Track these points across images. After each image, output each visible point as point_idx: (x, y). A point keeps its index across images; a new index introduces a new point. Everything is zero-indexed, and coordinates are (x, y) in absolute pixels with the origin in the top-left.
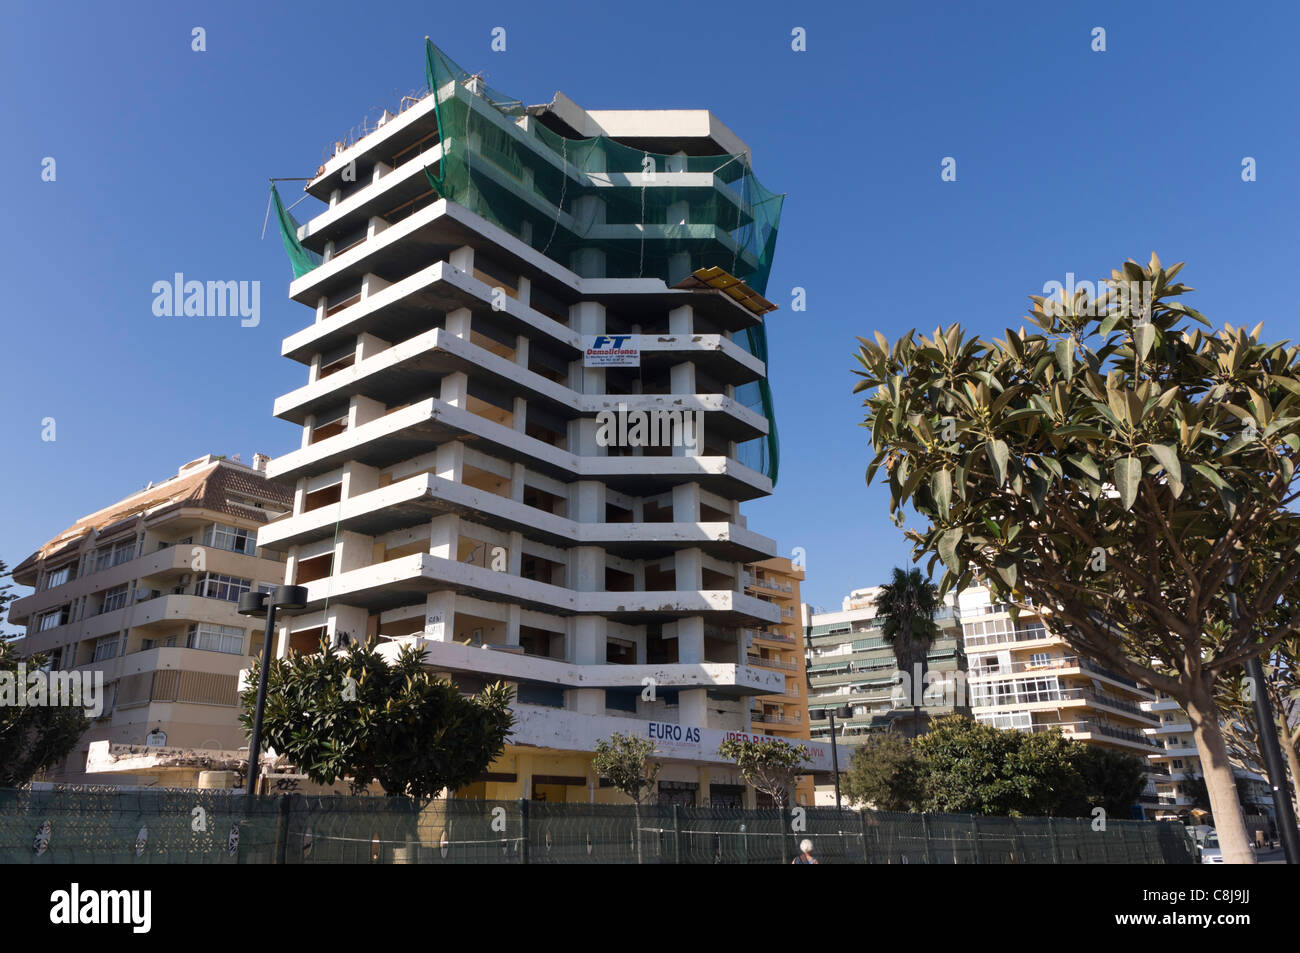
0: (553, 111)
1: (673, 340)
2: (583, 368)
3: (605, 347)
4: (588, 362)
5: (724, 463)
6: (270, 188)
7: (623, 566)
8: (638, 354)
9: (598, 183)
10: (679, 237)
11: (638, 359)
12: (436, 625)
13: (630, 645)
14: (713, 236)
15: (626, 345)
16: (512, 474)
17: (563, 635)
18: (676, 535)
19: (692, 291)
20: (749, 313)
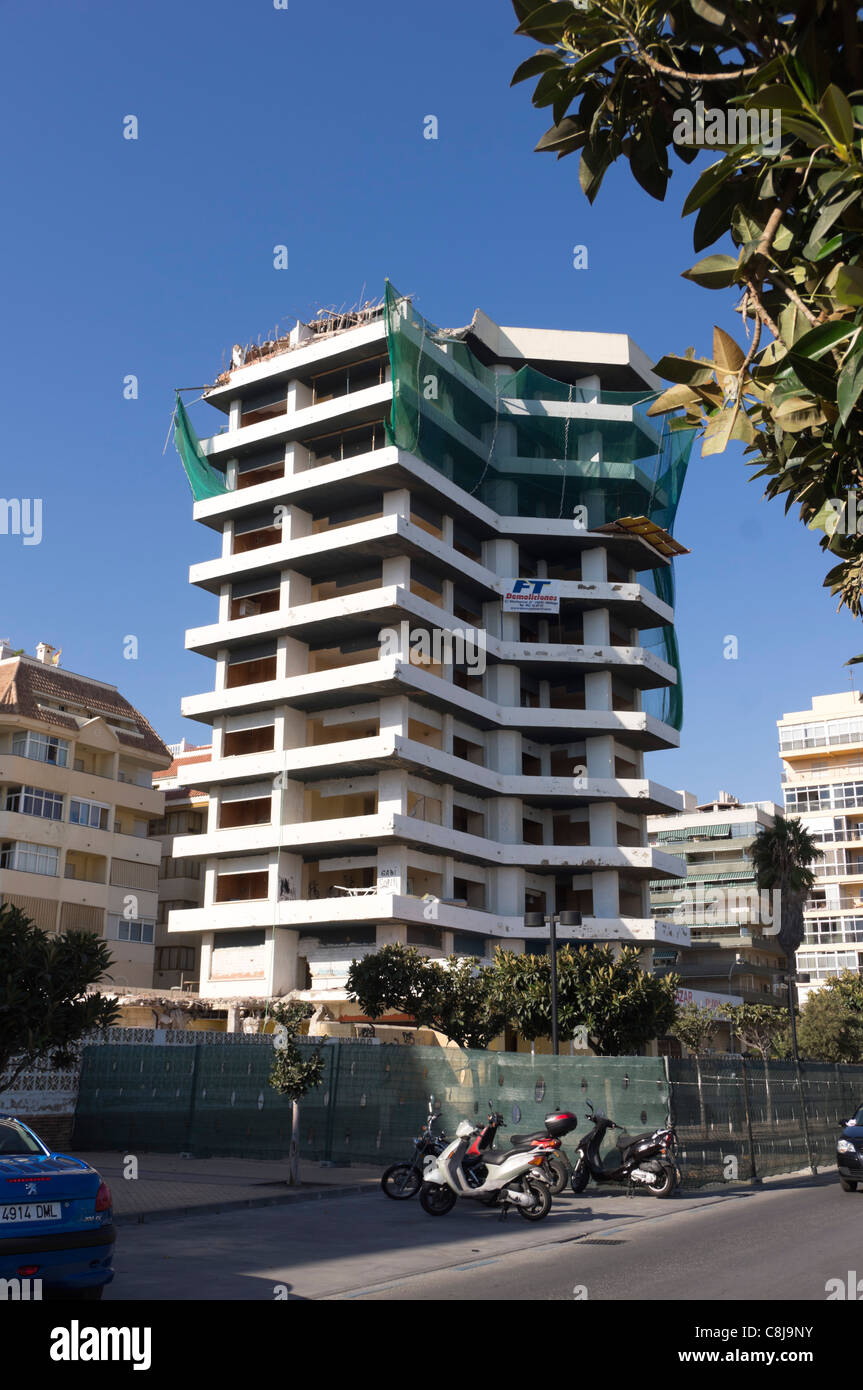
0: (474, 333)
1: (592, 587)
2: (502, 612)
3: (524, 592)
4: (507, 607)
5: (645, 719)
6: (176, 400)
7: (535, 816)
8: (558, 601)
9: (515, 411)
10: (597, 475)
11: (558, 606)
12: (391, 878)
13: (538, 895)
14: (633, 477)
15: (545, 591)
16: (443, 725)
17: (483, 885)
18: (598, 791)
19: (611, 536)
20: (661, 556)
